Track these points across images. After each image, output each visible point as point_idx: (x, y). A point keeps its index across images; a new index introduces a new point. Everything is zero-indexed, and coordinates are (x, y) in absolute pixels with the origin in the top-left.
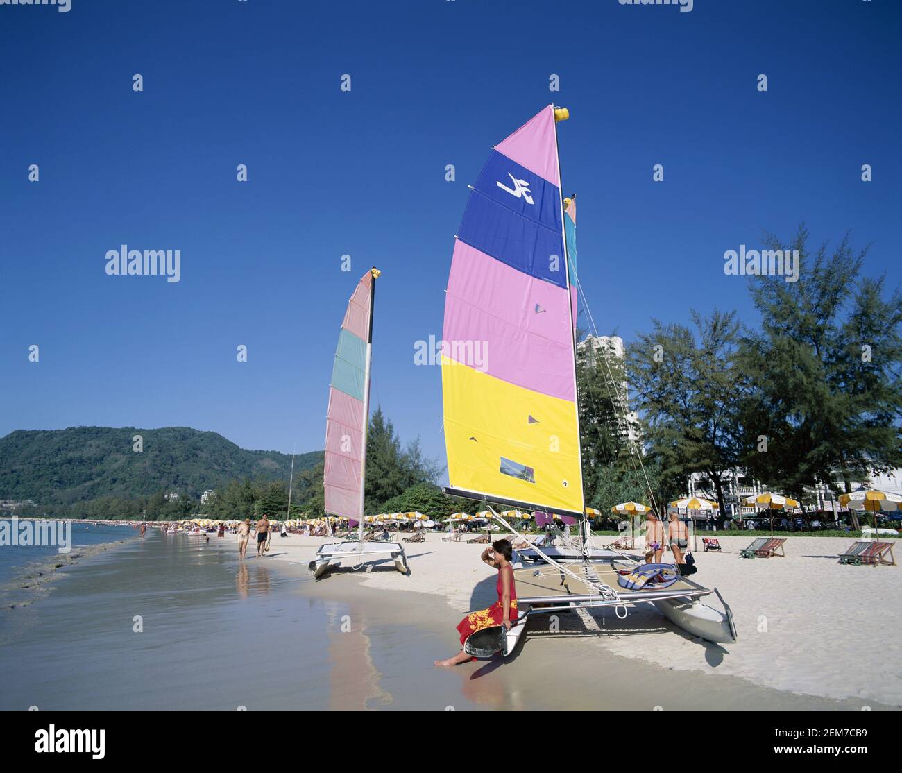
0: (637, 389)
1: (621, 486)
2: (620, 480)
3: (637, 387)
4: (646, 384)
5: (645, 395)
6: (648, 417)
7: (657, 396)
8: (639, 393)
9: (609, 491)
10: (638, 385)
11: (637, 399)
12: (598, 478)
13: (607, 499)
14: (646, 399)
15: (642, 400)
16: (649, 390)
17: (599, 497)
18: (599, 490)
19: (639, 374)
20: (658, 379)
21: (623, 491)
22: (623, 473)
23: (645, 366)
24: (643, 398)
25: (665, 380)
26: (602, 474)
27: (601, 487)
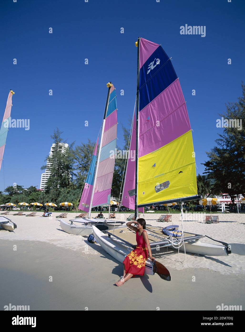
0: (78, 162)
1: (69, 195)
2: (68, 193)
3: (78, 161)
4: (82, 161)
5: (81, 164)
6: (80, 172)
7: (84, 165)
8: (79, 164)
9: (64, 196)
10: (79, 161)
11: (78, 166)
12: (60, 192)
13: (63, 199)
14: (81, 166)
15: (79, 166)
16: (82, 163)
17: (60, 199)
18: (60, 196)
19: (80, 157)
20: (86, 159)
21: (69, 197)
22: (69, 191)
23: (82, 154)
24: (80, 165)
25: (88, 160)
26: (62, 191)
27: (61, 195)
